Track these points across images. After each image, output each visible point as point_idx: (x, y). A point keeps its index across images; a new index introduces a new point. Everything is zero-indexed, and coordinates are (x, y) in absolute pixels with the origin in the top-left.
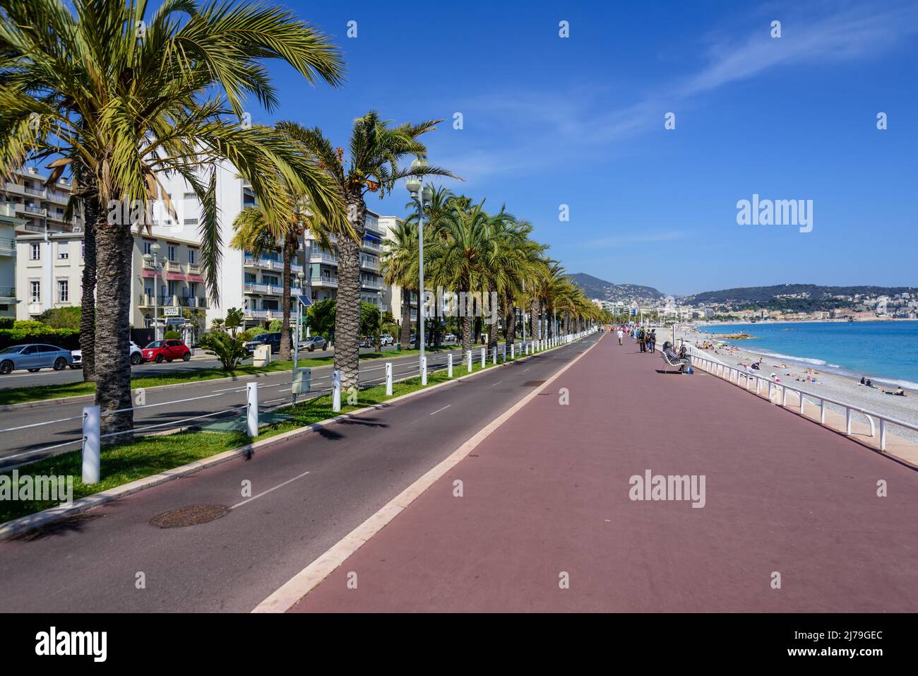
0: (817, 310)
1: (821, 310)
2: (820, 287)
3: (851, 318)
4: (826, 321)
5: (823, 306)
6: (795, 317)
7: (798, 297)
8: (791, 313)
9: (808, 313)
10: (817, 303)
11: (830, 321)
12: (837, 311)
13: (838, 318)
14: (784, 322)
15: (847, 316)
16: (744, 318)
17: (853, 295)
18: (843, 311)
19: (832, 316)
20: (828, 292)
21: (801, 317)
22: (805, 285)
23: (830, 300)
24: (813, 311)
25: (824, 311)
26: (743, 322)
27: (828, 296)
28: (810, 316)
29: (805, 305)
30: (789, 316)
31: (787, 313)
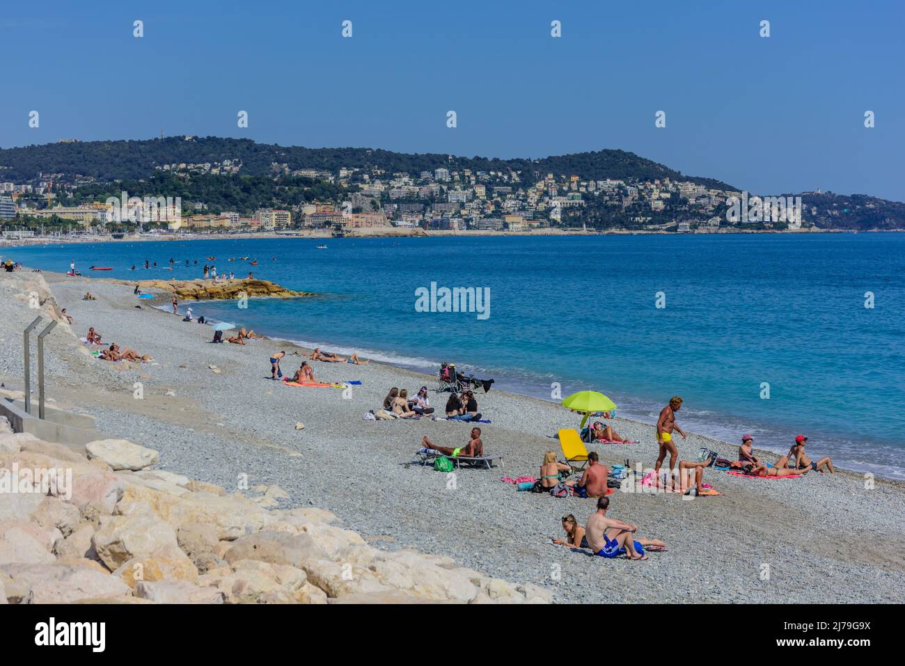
0: (264, 206)
1: (272, 205)
2: (264, 147)
3: (338, 228)
4: (284, 234)
5: (277, 195)
6: (213, 223)
7: (215, 171)
8: (204, 213)
9: (243, 213)
10: (264, 188)
11: (294, 234)
12: (309, 209)
13: (311, 227)
14: (191, 236)
15: (329, 223)
16: (94, 223)
17: (335, 171)
18: (321, 208)
19: (298, 221)
20: (280, 162)
21: (227, 223)
22: (230, 140)
23: (287, 181)
24: (254, 208)
25: (279, 208)
26: (90, 237)
27: (282, 171)
28: (248, 221)
29: (236, 190)
30: (199, 220)
31: (195, 212)
